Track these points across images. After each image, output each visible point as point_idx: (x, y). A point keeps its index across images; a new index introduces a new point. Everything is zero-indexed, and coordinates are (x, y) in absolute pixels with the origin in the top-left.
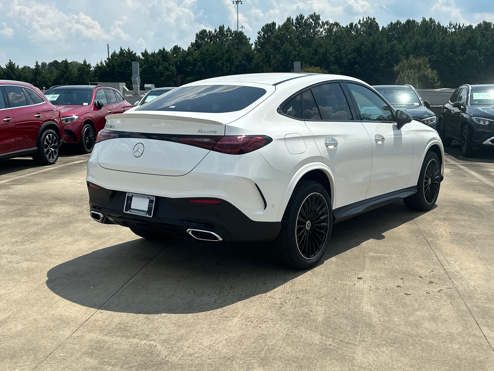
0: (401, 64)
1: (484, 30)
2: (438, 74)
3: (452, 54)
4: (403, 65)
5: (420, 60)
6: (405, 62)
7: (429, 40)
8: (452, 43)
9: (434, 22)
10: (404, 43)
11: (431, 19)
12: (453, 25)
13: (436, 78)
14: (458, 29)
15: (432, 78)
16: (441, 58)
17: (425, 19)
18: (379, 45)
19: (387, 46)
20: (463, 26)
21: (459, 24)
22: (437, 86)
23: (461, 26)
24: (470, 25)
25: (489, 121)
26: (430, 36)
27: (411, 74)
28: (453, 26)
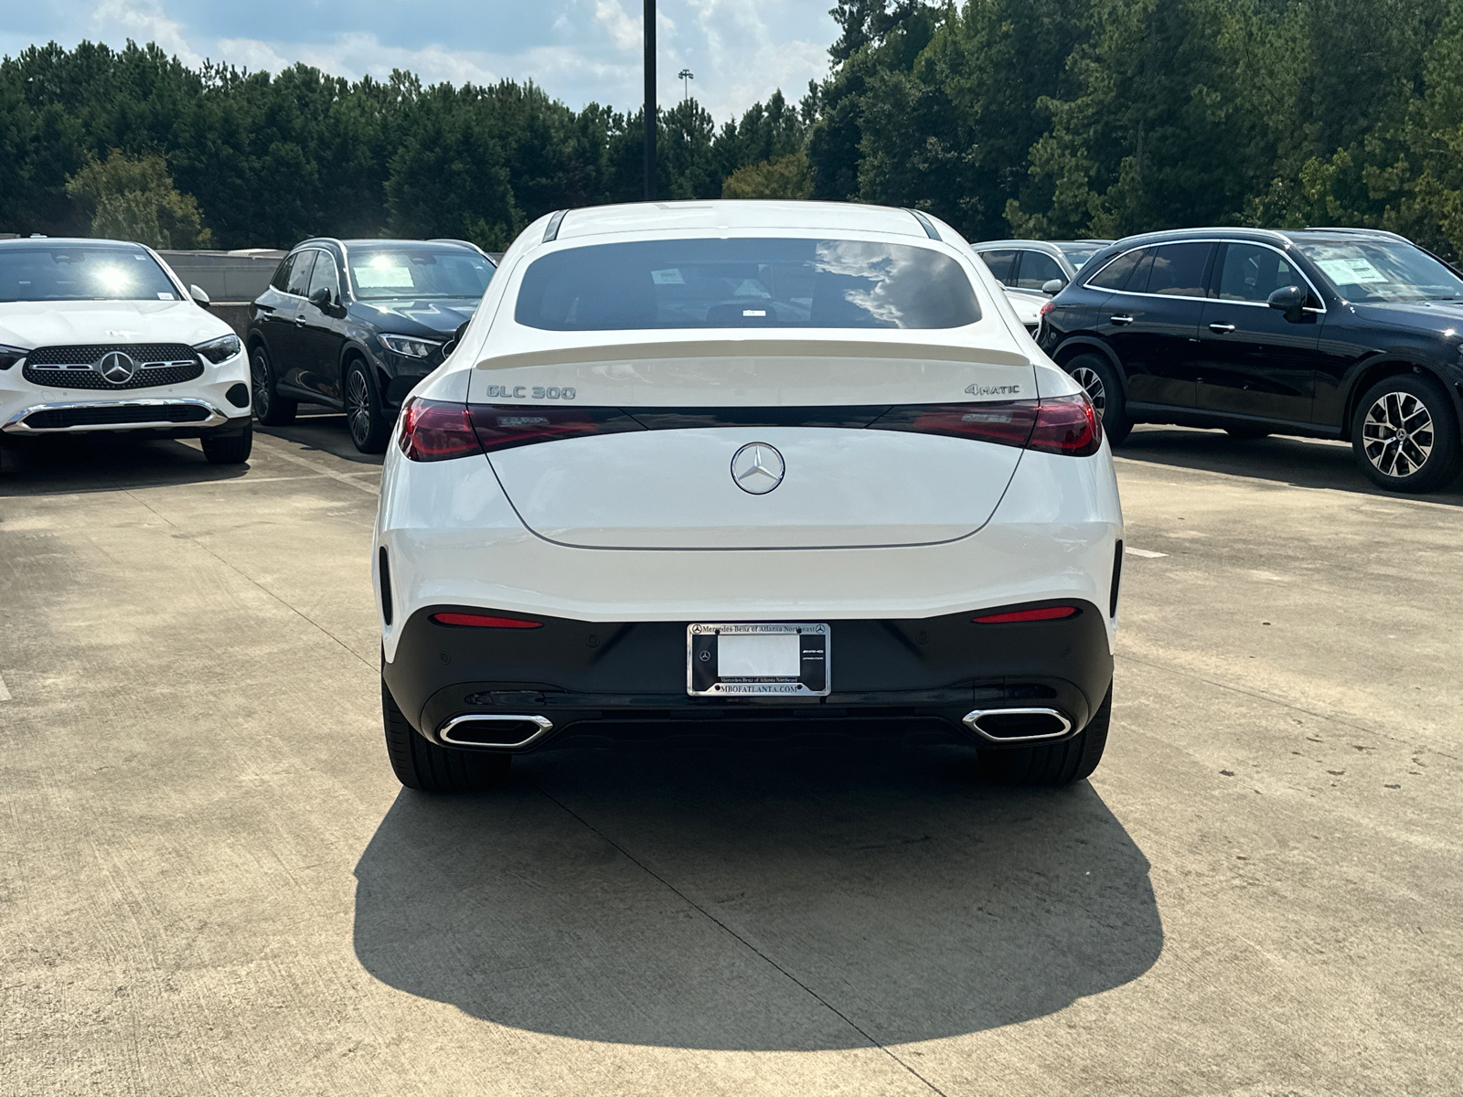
0: (86, 172)
1: (304, 89)
2: (199, 206)
3: (231, 151)
4: (91, 176)
5: (144, 163)
6: (97, 167)
7: (159, 107)
8: (226, 120)
9: (163, 56)
10: (85, 111)
11: (151, 47)
12: (216, 67)
13: (196, 218)
14: (231, 79)
15: (185, 219)
16: (200, 162)
17: (134, 45)
18: (9, 112)
19: (33, 119)
20: (244, 74)
21: (233, 67)
22: (203, 242)
23: (239, 71)
24: (262, 73)
25: (425, 344)
26: (160, 96)
27: (137, 206)
28: (217, 72)
